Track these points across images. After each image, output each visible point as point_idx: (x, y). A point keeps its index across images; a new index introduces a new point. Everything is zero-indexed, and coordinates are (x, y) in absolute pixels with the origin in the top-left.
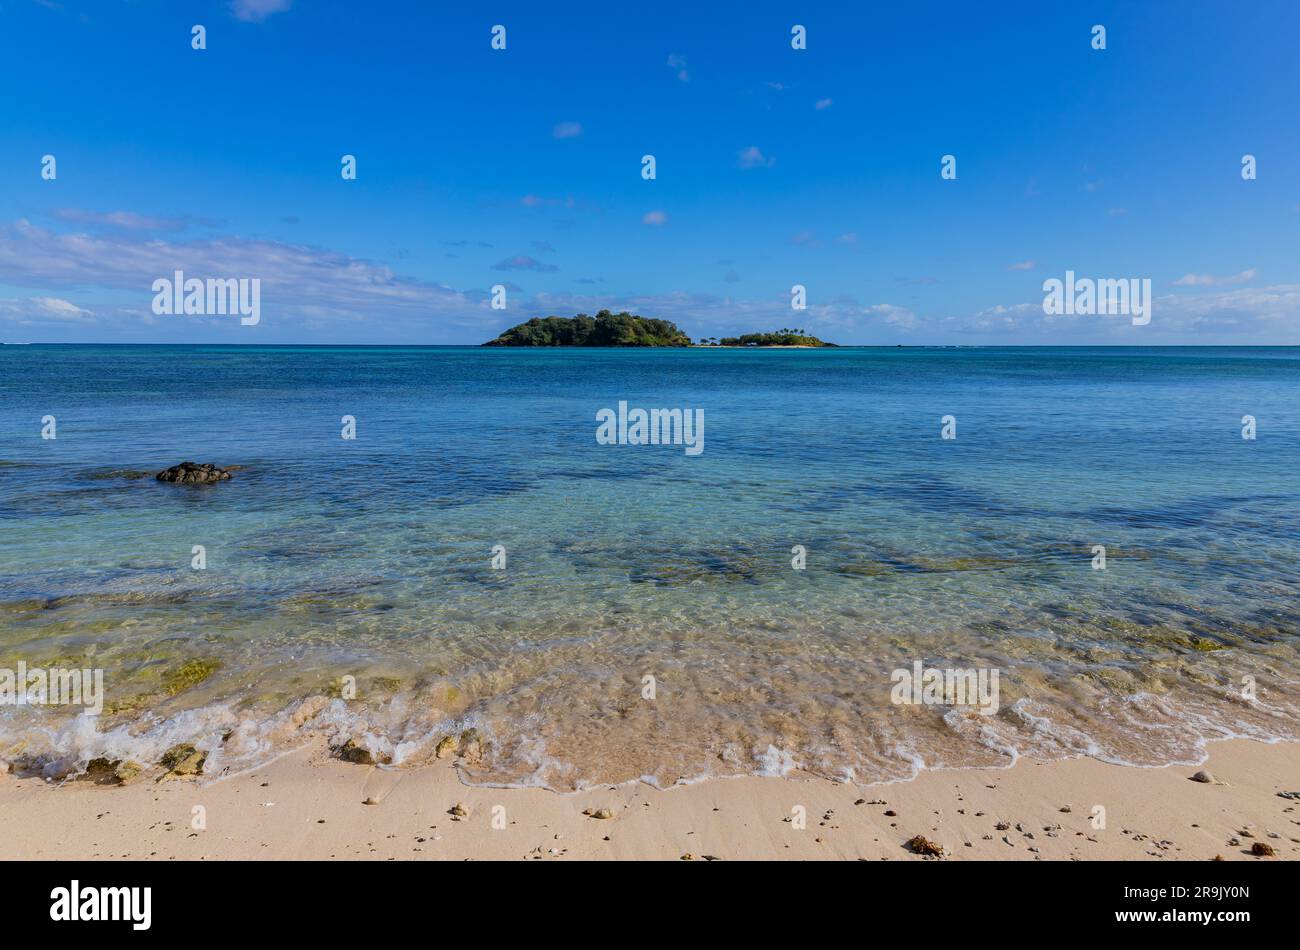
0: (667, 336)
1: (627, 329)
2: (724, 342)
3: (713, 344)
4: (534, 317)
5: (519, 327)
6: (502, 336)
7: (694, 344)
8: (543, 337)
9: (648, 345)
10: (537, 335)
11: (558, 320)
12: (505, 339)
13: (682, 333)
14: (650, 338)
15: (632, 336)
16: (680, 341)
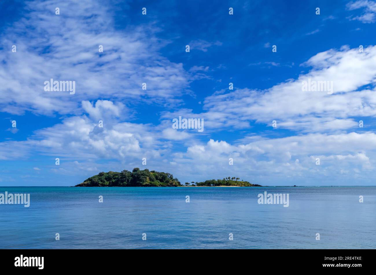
0: (167, 182)
1: (146, 178)
2: (199, 184)
3: (193, 185)
4: (101, 172)
5: (94, 177)
6: (85, 181)
7: (182, 185)
8: (104, 182)
9: (155, 186)
10: (102, 181)
11: (114, 173)
12: (86, 183)
13: (177, 179)
14: (157, 182)
15: (148, 181)
16: (174, 184)
